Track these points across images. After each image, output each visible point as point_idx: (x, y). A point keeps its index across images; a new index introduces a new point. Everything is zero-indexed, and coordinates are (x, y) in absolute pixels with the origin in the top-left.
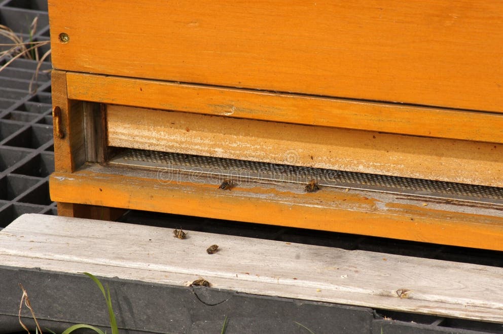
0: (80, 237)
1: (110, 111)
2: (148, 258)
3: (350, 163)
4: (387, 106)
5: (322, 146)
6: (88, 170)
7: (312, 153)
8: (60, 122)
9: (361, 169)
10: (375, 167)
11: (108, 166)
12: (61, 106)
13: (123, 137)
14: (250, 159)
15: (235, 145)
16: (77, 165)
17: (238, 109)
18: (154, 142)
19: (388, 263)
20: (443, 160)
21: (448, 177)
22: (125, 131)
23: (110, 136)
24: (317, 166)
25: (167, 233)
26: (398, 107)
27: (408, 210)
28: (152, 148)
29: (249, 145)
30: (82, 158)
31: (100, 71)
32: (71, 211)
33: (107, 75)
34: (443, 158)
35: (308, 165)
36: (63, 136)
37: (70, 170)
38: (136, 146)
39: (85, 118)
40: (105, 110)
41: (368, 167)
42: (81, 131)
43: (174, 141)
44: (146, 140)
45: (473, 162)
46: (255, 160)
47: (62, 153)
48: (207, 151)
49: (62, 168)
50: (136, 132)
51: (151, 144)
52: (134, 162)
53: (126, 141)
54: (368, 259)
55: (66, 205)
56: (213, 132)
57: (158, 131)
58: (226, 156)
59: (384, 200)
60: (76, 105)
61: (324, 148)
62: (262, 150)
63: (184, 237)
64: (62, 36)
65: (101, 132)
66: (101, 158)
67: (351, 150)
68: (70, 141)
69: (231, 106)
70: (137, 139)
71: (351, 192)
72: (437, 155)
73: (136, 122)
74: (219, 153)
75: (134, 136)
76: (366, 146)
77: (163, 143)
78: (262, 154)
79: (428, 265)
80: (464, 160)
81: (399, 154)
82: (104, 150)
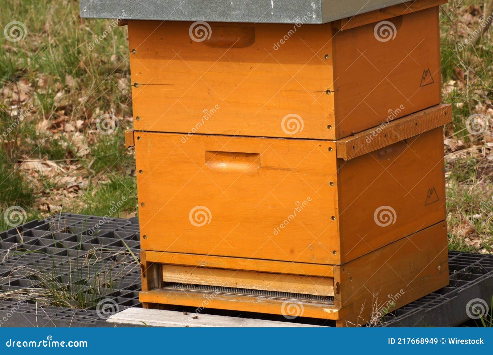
0: (147, 314)
1: (164, 267)
2: (170, 320)
3: (250, 285)
4: (260, 260)
5: (240, 279)
6: (154, 290)
7: (236, 282)
8: (143, 271)
9: (254, 288)
10: (259, 287)
11: (162, 289)
12: (144, 264)
13: (168, 278)
14: (214, 285)
15: (209, 279)
16: (150, 288)
17: (207, 264)
18: (180, 279)
19: (260, 322)
20: (283, 284)
21: (285, 290)
22: (168, 275)
23: (164, 277)
24: (238, 287)
25: (181, 314)
26: (264, 261)
27: (269, 302)
28: (179, 282)
29: (213, 280)
30: (153, 286)
31: (158, 250)
32: (147, 306)
33: (160, 251)
34: (283, 283)
35: (235, 287)
36: (144, 276)
37: (147, 289)
38: (173, 281)
39: (154, 271)
40: (162, 267)
41: (257, 287)
42: (153, 275)
43: (186, 279)
44: (177, 279)
45: (293, 284)
46: (216, 285)
47: (144, 283)
48: (198, 282)
49: (144, 289)
50: (173, 276)
51: (178, 280)
52: (174, 288)
53: (169, 279)
54: (253, 321)
55: (145, 303)
56: (200, 275)
57: (181, 275)
58: (205, 284)
59: (260, 299)
60: (149, 263)
61: (241, 280)
62: (218, 281)
63: (186, 314)
64: (144, 237)
65: (160, 276)
66: (160, 286)
67: (250, 280)
68: (147, 278)
69: (205, 262)
70: (173, 278)
71: (251, 297)
72: (281, 281)
73: (172, 271)
74: (203, 283)
75: (172, 277)
76: (255, 279)
77: (183, 279)
78: (219, 283)
79: (275, 323)
80: (291, 283)
81: (268, 281)
82: (161, 283)
